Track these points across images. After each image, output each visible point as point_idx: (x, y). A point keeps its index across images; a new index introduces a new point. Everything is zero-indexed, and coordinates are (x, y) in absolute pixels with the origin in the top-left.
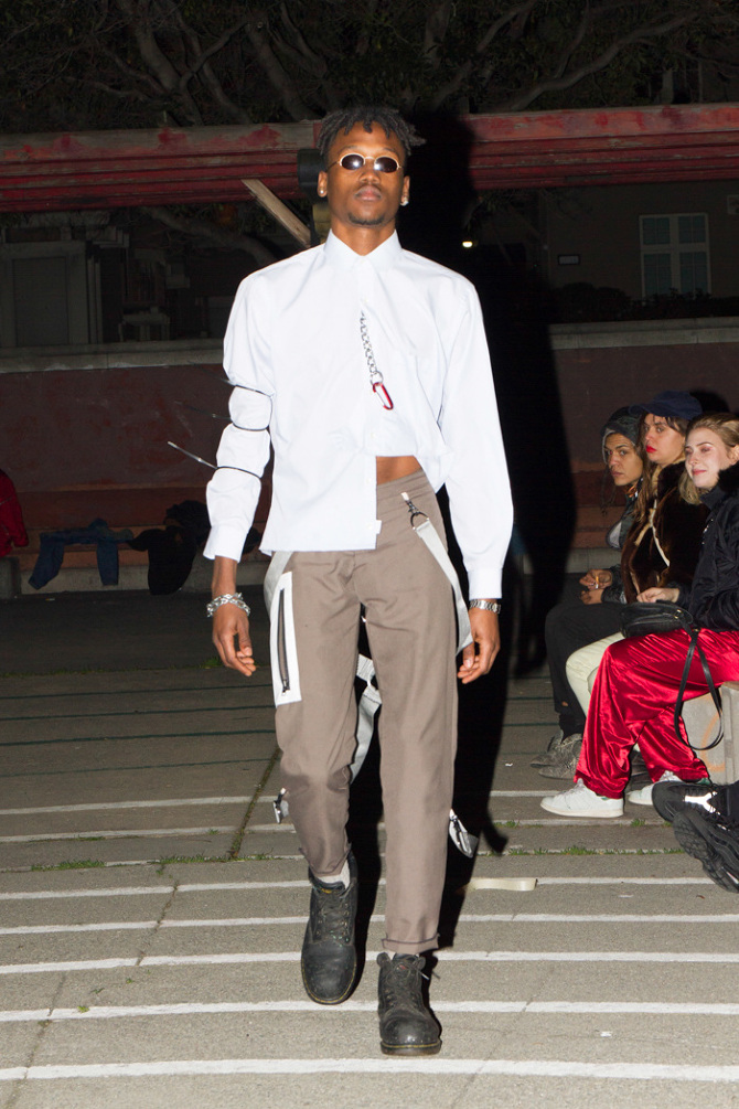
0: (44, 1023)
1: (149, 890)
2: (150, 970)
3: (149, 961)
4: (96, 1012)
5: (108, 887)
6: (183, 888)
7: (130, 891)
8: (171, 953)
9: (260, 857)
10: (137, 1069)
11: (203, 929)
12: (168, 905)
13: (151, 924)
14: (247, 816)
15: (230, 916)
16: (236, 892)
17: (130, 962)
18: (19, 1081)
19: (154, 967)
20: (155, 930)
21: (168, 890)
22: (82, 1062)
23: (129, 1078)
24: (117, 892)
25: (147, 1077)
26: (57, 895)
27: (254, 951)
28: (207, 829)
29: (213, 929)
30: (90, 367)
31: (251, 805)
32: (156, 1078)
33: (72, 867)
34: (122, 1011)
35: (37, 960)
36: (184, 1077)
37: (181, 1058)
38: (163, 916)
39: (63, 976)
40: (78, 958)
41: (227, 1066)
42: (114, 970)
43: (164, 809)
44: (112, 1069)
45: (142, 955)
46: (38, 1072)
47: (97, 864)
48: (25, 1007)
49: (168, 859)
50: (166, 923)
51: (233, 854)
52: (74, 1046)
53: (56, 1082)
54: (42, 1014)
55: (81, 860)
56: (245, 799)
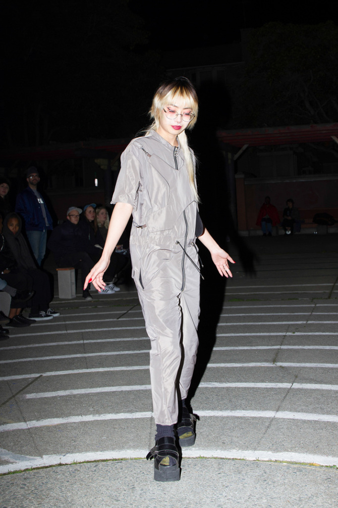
0: (285, 336)
1: (309, 305)
2: (310, 324)
3: (309, 322)
4: (297, 334)
5: (299, 304)
6: (317, 305)
7: (305, 306)
8: (314, 320)
9: (336, 298)
10: (306, 347)
11: (322, 315)
12: (314, 309)
13: (310, 313)
14: (333, 288)
15: (328, 312)
16: (330, 306)
17: (305, 322)
18: (279, 349)
20: (310, 315)
21: (313, 305)
22: (293, 345)
23: (305, 349)
24: (302, 306)
25: (309, 349)
26: (288, 306)
27: (334, 320)
28: (322, 291)
29: (324, 315)
30: (294, 181)
31: (334, 286)
32: (311, 349)
33: (291, 299)
34: (303, 334)
35: (283, 321)
36: (317, 350)
37: (317, 345)
38: (313, 312)
39: (289, 325)
40: (292, 321)
41: (328, 347)
42: (301, 324)
43: (313, 286)
44: (300, 347)
45: (307, 321)
46: (284, 347)
47: (297, 299)
48: (280, 332)
49: (314, 298)
50: (313, 313)
51: (329, 297)
52: (292, 341)
53: (288, 350)
54: (284, 334)
55: (293, 298)
56: (332, 284)
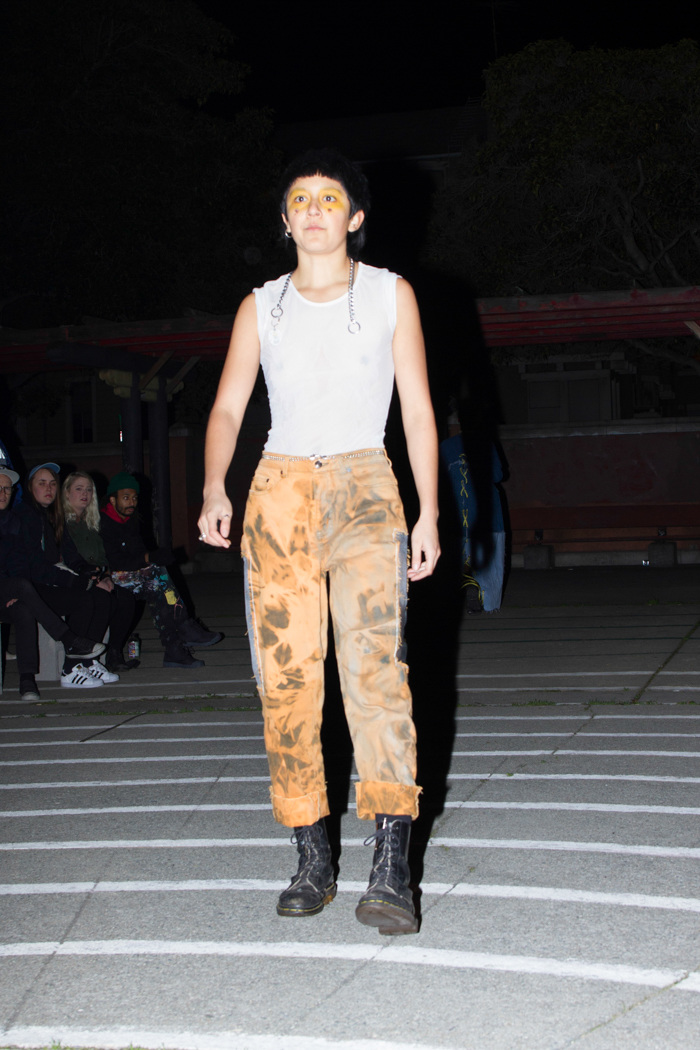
0: (484, 781)
1: (576, 718)
2: (557, 756)
3: (560, 752)
4: (517, 776)
5: (553, 715)
6: (596, 717)
7: (565, 718)
8: (574, 749)
9: (649, 703)
13: (571, 734)
14: (649, 681)
16: (627, 720)
17: (548, 752)
19: (562, 756)
20: (570, 736)
21: (588, 717)
23: (520, 810)
24: (557, 718)
26: (522, 718)
28: (622, 688)
29: (605, 738)
31: (652, 676)
33: (536, 704)
35: (494, 750)
37: (557, 801)
38: (579, 731)
39: (506, 758)
40: (518, 749)
42: (537, 756)
43: (601, 677)
45: (557, 749)
46: (469, 805)
47: (551, 703)
48: (476, 772)
49: (592, 703)
50: (579, 734)
51: (634, 702)
52: (496, 793)
53: (476, 810)
54: (485, 776)
55: (542, 701)
